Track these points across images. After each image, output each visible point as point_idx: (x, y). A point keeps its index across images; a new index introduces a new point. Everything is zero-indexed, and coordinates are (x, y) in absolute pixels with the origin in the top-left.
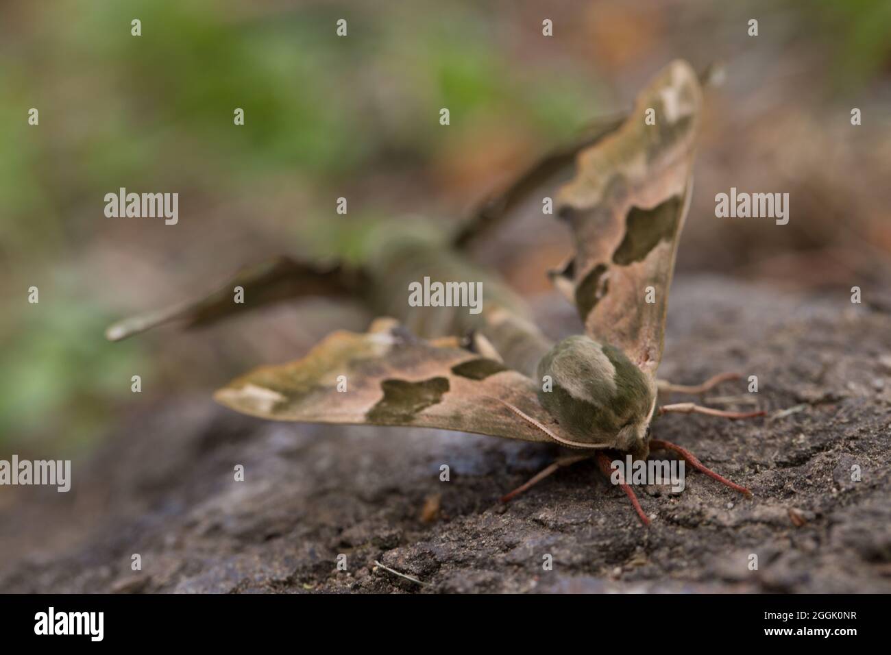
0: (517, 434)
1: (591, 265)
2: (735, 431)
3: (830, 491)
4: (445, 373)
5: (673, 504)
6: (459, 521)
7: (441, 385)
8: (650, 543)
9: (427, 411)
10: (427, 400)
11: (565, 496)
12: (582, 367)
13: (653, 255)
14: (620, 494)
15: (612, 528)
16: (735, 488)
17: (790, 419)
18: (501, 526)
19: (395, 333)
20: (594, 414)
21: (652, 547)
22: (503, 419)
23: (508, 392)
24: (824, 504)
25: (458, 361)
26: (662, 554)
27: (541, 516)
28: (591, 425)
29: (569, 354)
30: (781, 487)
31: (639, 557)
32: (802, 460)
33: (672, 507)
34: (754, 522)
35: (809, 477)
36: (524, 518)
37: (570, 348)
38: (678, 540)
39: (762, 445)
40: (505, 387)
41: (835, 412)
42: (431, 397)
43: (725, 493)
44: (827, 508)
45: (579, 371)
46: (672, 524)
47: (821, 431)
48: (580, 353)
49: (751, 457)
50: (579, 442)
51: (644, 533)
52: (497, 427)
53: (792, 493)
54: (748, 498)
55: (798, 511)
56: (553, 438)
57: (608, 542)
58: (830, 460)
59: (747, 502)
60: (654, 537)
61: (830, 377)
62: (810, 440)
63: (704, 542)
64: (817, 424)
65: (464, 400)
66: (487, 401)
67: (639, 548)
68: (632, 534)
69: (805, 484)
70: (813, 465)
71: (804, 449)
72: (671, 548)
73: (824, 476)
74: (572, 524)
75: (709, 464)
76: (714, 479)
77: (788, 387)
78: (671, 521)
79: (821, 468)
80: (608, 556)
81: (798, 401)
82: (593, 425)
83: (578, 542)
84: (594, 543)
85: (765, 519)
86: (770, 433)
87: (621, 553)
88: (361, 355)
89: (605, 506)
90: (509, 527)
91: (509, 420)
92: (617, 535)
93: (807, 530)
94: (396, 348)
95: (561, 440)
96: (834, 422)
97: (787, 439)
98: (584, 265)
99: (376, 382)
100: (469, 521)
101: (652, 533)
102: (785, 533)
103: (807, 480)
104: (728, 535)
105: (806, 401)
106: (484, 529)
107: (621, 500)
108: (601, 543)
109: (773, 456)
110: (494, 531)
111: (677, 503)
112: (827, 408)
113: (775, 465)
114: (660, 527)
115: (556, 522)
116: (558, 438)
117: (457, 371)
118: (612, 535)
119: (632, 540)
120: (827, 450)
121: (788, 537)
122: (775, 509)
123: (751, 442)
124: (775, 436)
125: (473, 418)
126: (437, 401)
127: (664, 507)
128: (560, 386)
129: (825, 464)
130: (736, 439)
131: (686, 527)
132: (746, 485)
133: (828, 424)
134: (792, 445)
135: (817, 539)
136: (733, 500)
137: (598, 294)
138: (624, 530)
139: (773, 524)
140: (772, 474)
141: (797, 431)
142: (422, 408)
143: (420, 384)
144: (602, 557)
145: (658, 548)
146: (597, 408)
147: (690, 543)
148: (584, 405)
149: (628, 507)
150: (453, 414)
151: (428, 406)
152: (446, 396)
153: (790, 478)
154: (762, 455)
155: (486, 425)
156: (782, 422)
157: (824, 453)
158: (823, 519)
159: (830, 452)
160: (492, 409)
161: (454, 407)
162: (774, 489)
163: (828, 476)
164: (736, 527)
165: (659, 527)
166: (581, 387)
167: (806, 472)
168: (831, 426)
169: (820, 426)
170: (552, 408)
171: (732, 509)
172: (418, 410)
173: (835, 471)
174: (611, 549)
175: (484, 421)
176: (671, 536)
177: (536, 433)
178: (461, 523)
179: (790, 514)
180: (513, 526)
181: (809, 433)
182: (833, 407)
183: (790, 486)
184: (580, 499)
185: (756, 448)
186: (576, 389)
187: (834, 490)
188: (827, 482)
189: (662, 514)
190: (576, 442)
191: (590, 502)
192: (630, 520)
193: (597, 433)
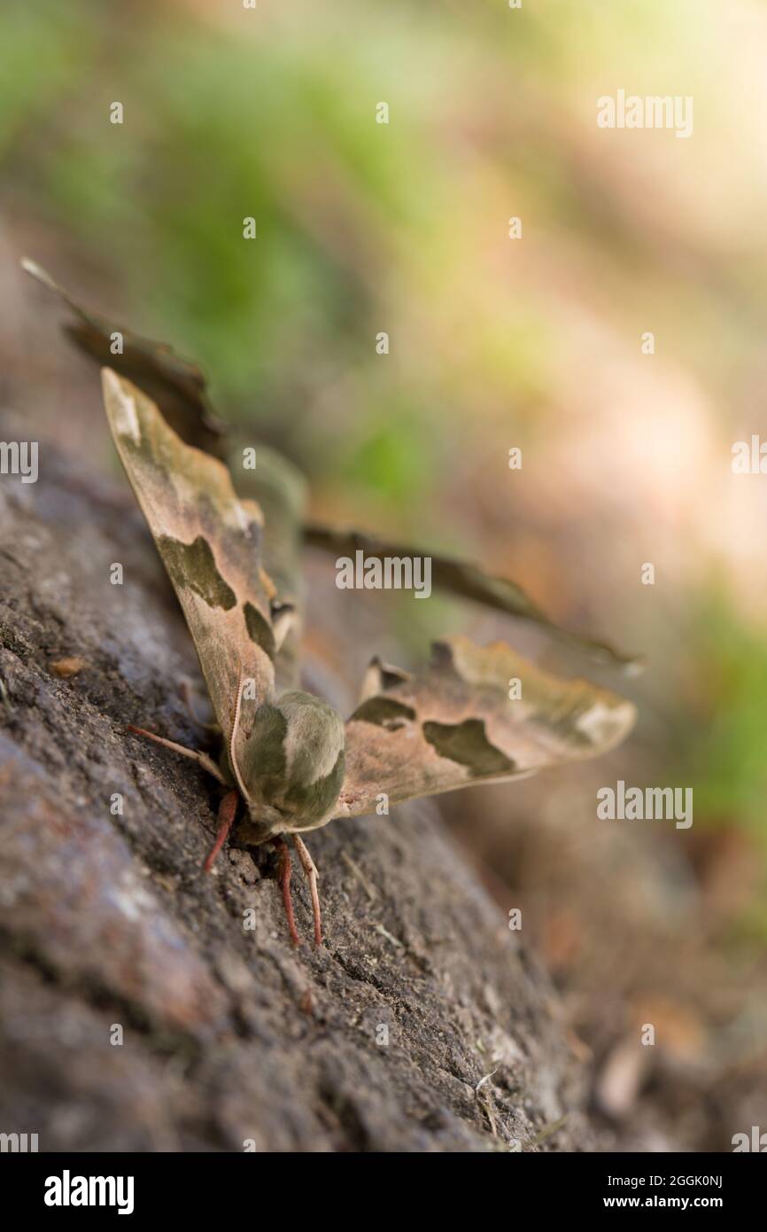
0: (217, 701)
1: (409, 701)
2: (336, 897)
3: (351, 1017)
4: (241, 599)
5: (238, 882)
6: (81, 698)
7: (227, 600)
8: (191, 884)
9: (197, 597)
10: (207, 592)
11: (172, 780)
12: (317, 738)
13: (448, 765)
14: (211, 828)
15: (179, 841)
16: (292, 929)
17: (382, 939)
18: (106, 738)
19: (252, 527)
20: (277, 772)
21: (189, 889)
22: (225, 679)
23: (252, 671)
24: (336, 1019)
25: (257, 606)
26: (190, 902)
27: (142, 769)
28: (263, 773)
29: (323, 719)
30: (321, 971)
31: (171, 883)
32: (355, 974)
33: (235, 882)
34: (277, 966)
35: (347, 991)
36: (127, 756)
37: (328, 717)
38: (213, 908)
39: (341, 929)
40: (256, 666)
41: (415, 977)
42: (211, 595)
43: (280, 924)
44: (334, 1024)
45: (312, 737)
46: (220, 893)
47: (392, 975)
48: (329, 730)
49: (326, 927)
50: (239, 769)
51: (195, 873)
52: (214, 676)
53: (323, 984)
54: (292, 947)
55: (314, 1000)
56: (231, 739)
57: (165, 845)
58: (375, 1000)
59: (288, 949)
60: (199, 884)
61: (440, 950)
62: (377, 970)
63: (227, 933)
64: (395, 967)
65: (225, 631)
66: (234, 655)
67: (178, 878)
68: (186, 863)
69: (339, 991)
70: (360, 987)
71: (366, 969)
72: (200, 906)
73: (358, 1003)
74: (157, 802)
75: (293, 892)
76: (284, 905)
77: (406, 919)
78: (222, 890)
79: (364, 995)
80: (151, 854)
81: (401, 936)
82: (266, 776)
83: (147, 818)
84: (155, 832)
85: (288, 975)
86: (357, 930)
87: (163, 864)
88: (216, 502)
89: (192, 822)
90: (111, 747)
91: (227, 685)
92: (177, 850)
93: (304, 1019)
94: (239, 535)
95: (233, 749)
96: (408, 981)
97: (363, 948)
98: (405, 694)
99: (199, 531)
100: (87, 707)
101: (201, 880)
102: (288, 1001)
103: (344, 990)
104: (249, 950)
105: (407, 945)
106: (93, 725)
107: (207, 832)
108: (160, 840)
109: (339, 945)
110: (98, 735)
111: (241, 885)
112: (412, 967)
113: (334, 953)
114: (209, 886)
115: (147, 786)
116: (233, 744)
117: (248, 609)
118: (173, 845)
119: (182, 867)
120: (380, 991)
121: (286, 1007)
122: (301, 977)
123: (337, 918)
124: (359, 936)
125: (211, 648)
126: (210, 603)
127: (231, 875)
128: (287, 724)
129: (369, 997)
130: (331, 903)
131: (228, 909)
132: (301, 937)
133: (401, 977)
134: (361, 956)
135: (304, 1034)
136: (280, 934)
137: (386, 722)
138: (185, 852)
139: (287, 985)
140: (326, 955)
141: (376, 953)
142: (197, 591)
143: (219, 578)
144: (147, 849)
145: (192, 894)
146: (284, 772)
147: (216, 920)
148: (281, 758)
149: (205, 843)
150: (206, 626)
151: (202, 596)
152: (219, 610)
153: (334, 974)
154: (334, 935)
155: (212, 665)
156: (374, 934)
157: (375, 991)
158: (323, 1027)
159: (382, 995)
160: (230, 664)
161: (213, 624)
162: (314, 966)
163: (361, 1007)
164: (261, 953)
165: (211, 883)
166: (298, 746)
167: (351, 985)
168: (402, 980)
169: (396, 971)
170: (261, 725)
171: (273, 938)
172: (193, 587)
173: (371, 1010)
174: (161, 852)
175: (214, 661)
176: (209, 899)
177: (228, 720)
178: (81, 701)
179: (306, 994)
180: (114, 749)
181: (383, 965)
182: (419, 973)
183: (328, 978)
184: (180, 795)
185: (336, 926)
186: (292, 743)
187: (354, 1020)
188: (355, 1010)
189: (222, 878)
190: (238, 765)
191: (185, 806)
192: (198, 852)
193: (258, 784)
